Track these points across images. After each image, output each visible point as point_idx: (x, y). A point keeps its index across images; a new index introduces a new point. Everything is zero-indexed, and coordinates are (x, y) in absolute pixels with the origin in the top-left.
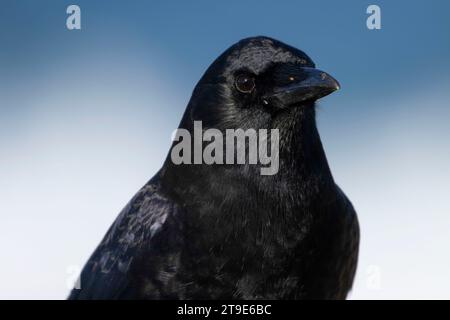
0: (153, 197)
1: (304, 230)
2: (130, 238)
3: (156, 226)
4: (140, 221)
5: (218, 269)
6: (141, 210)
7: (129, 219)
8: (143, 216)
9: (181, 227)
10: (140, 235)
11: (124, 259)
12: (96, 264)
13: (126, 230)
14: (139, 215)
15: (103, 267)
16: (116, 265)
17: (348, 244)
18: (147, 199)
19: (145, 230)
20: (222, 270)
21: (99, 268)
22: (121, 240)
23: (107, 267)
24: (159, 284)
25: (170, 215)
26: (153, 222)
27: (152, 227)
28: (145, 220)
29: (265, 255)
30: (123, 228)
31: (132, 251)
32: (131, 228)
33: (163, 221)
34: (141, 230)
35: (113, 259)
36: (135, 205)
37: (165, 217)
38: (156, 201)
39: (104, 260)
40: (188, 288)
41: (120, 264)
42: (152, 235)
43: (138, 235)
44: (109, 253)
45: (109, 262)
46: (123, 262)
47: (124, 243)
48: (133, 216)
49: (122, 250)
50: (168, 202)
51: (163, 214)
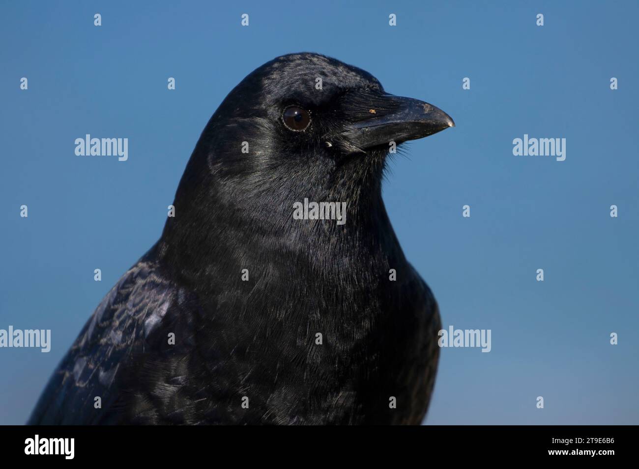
0: (148, 280)
1: (366, 324)
2: (116, 336)
3: (153, 320)
4: (131, 313)
5: (242, 379)
6: (131, 298)
7: (116, 310)
8: (134, 306)
9: (190, 320)
10: (131, 333)
11: (107, 367)
12: (67, 374)
13: (110, 326)
14: (129, 305)
15: (77, 378)
16: (96, 375)
17: (426, 346)
18: (140, 282)
19: (137, 325)
20: (247, 381)
21: (72, 380)
22: (103, 341)
23: (84, 377)
24: (156, 401)
25: (174, 304)
26: (149, 314)
27: (147, 322)
28: (138, 312)
29: (309, 361)
30: (105, 323)
31: (118, 355)
32: (117, 323)
33: (164, 313)
34: (132, 326)
35: (91, 366)
36: (124, 292)
37: (165, 307)
38: (153, 285)
39: (78, 369)
40: (198, 407)
41: (102, 374)
42: (148, 332)
43: (127, 333)
44: (85, 358)
45: (86, 371)
46: (106, 370)
47: (107, 345)
48: (120, 307)
49: (104, 354)
50: (170, 286)
51: (162, 303)
